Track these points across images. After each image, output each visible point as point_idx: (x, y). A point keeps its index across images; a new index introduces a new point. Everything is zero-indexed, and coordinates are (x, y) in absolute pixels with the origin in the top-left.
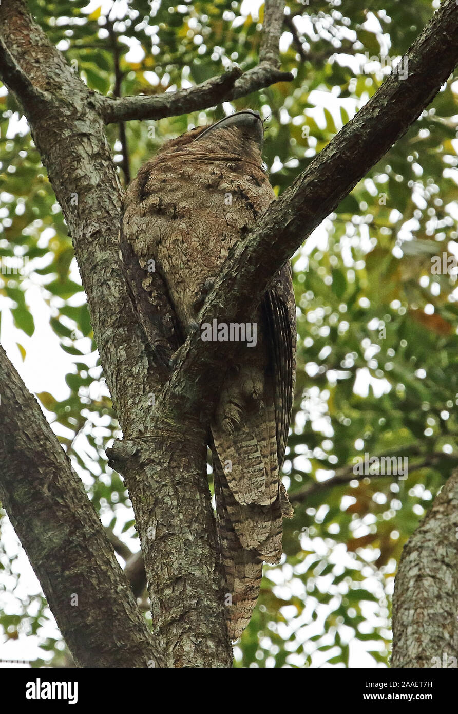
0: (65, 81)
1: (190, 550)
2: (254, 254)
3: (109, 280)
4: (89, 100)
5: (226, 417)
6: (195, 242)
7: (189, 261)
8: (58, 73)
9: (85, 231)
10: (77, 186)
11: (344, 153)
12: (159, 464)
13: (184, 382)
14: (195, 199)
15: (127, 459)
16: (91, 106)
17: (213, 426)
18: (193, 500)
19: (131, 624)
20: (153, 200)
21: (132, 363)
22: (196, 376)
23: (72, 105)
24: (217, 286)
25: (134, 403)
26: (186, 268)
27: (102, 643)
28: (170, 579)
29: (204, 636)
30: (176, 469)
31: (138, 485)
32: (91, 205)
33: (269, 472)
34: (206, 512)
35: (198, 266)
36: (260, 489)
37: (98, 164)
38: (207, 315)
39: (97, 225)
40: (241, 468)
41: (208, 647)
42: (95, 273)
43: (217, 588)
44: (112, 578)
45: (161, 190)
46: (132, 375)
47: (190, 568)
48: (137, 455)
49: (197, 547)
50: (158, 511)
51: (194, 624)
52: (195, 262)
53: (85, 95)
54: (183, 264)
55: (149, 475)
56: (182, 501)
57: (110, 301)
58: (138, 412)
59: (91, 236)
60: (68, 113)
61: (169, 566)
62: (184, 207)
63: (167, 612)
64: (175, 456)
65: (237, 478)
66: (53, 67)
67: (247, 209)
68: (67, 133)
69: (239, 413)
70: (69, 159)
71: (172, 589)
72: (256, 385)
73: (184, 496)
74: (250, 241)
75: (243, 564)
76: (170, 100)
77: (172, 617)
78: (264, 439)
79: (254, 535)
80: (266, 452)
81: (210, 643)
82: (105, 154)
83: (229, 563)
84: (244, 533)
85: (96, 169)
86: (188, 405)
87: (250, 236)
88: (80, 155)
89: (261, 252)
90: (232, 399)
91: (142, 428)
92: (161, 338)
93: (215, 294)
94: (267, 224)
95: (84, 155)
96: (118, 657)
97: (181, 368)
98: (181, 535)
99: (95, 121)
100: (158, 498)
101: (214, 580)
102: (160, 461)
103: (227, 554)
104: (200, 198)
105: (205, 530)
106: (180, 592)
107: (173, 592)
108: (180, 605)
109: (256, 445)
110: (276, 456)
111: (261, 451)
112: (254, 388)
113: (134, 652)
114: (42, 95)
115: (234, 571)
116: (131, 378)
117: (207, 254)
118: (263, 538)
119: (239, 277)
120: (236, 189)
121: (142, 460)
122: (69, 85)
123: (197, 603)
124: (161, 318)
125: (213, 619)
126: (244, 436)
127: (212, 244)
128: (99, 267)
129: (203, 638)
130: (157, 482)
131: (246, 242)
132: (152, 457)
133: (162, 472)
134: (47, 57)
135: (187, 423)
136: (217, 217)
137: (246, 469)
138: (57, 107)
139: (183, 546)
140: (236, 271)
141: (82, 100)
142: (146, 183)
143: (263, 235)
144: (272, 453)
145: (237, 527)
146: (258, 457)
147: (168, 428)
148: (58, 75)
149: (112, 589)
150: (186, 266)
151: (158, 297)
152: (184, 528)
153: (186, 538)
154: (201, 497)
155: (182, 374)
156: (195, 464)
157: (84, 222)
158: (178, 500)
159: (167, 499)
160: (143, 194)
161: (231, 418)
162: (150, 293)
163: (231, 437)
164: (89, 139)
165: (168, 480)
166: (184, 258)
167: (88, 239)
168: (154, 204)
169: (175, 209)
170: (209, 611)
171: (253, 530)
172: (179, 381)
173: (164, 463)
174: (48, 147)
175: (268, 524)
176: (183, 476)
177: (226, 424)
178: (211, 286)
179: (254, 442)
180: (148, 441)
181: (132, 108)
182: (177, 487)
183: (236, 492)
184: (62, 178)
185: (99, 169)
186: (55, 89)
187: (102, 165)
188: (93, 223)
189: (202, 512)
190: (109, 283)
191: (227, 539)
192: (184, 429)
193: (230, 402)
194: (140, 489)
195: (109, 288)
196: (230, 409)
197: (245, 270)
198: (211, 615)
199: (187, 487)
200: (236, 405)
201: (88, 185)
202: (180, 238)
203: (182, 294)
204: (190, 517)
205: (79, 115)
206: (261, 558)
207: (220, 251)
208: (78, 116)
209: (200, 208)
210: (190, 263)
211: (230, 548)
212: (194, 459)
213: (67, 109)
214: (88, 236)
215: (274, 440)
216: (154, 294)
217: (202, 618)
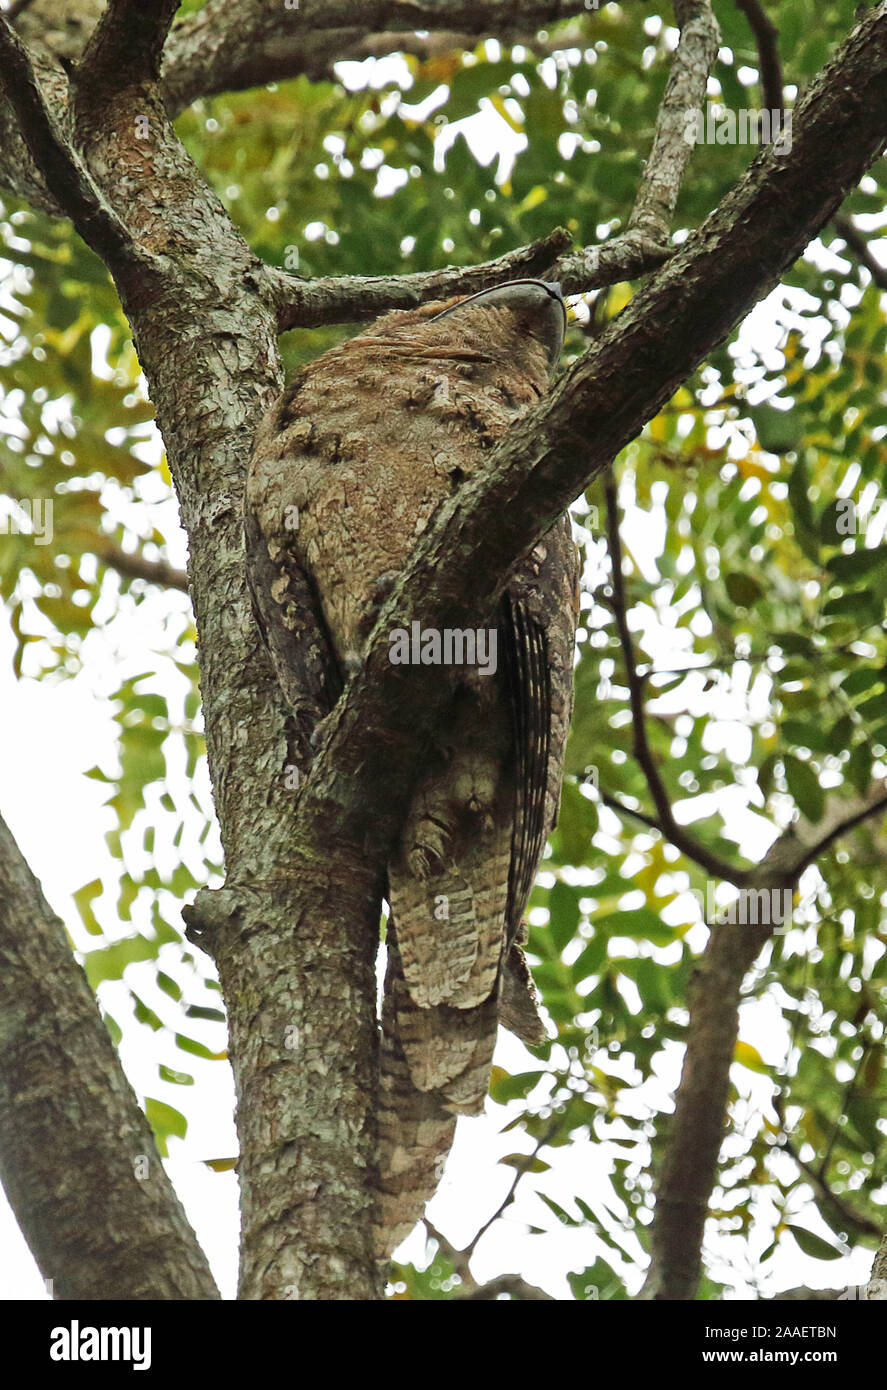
0: (204, 238)
1: (317, 1092)
2: (472, 522)
3: (235, 601)
4: (248, 275)
5: (417, 846)
6: (368, 504)
7: (353, 540)
8: (197, 225)
9: (206, 513)
10: (199, 431)
11: (649, 324)
12: (277, 931)
13: (334, 773)
14: (378, 426)
15: (220, 925)
16: (251, 286)
17: (393, 865)
18: (335, 1000)
19: (144, 1200)
20: (301, 428)
21: (257, 750)
22: (356, 763)
23: (211, 282)
24: (400, 586)
25: (247, 823)
26: (348, 554)
27: (85, 1236)
28: (274, 1145)
29: (325, 1250)
30: (308, 942)
31: (236, 973)
32: (221, 464)
33: (484, 946)
34: (359, 1023)
35: (369, 550)
36: (460, 979)
37: (246, 389)
38: (378, 641)
39: (228, 500)
40: (433, 940)
41: (329, 1270)
42: (213, 589)
43: (363, 1164)
44: (111, 1111)
45: (317, 409)
46: (253, 774)
47: (314, 1124)
48: (237, 915)
49: (333, 1085)
50: (266, 1019)
51: (309, 1227)
52: (365, 541)
53: (241, 266)
54: (344, 546)
55: (256, 954)
56: (313, 1002)
57: (232, 639)
58: (252, 839)
59: (214, 522)
60: (201, 296)
61: (274, 1120)
62: (356, 441)
63: (261, 1207)
64: (309, 918)
65: (423, 959)
66: (187, 214)
67: (481, 446)
68: (193, 332)
69: (442, 838)
70: (190, 381)
71: (274, 1164)
72: (477, 785)
73: (318, 991)
74: (465, 497)
75: (418, 1120)
76: (421, 286)
77: (270, 1217)
78: (486, 888)
79: (442, 1065)
80: (485, 911)
81: (337, 1264)
82: (264, 373)
83: (390, 1117)
84: (422, 1061)
85: (240, 399)
86: (340, 819)
87: (467, 488)
88: (213, 374)
89: (484, 517)
90: (431, 812)
91: (252, 865)
92: (304, 696)
93: (395, 601)
94: (498, 464)
95: (221, 373)
96: (116, 1263)
97: (328, 749)
98: (302, 1064)
99: (253, 313)
100: (268, 996)
101: (359, 1148)
102: (278, 927)
103: (389, 1102)
104: (389, 425)
105: (352, 1056)
106: (290, 1169)
107: (277, 1168)
108: (287, 1193)
109: (470, 899)
110: (502, 917)
111: (477, 909)
112: (473, 789)
113: (147, 1255)
114: (152, 261)
115: (397, 1134)
116: (252, 779)
117: (387, 527)
118: (457, 1069)
119: (440, 566)
120: (463, 410)
121: (246, 925)
122: (212, 248)
123: (319, 1190)
124: (303, 655)
125: (348, 1221)
126: (449, 883)
127: (399, 510)
128: (221, 579)
129: (322, 1253)
130: (269, 965)
131: (458, 499)
132: (265, 920)
133: (281, 947)
134: (178, 199)
135: (336, 854)
136: (416, 459)
137: (442, 942)
138: (178, 285)
139: (304, 1083)
140: (436, 556)
141: (234, 274)
142: (293, 397)
143: (489, 485)
144: (495, 913)
145: (410, 1050)
146: (469, 921)
147: (300, 863)
148: (194, 229)
149: (108, 1131)
150: (349, 550)
151: (299, 615)
152: (310, 1052)
153: (312, 1069)
154: (352, 996)
155: (330, 758)
156: (348, 932)
157: (206, 496)
158: (305, 998)
159: (285, 997)
160: (285, 419)
161: (426, 849)
162: (285, 606)
163: (423, 884)
164: (235, 344)
165: (292, 961)
166: (346, 536)
167: (207, 528)
168: (300, 436)
169: (338, 446)
170: (341, 1205)
171: (440, 1055)
172: (324, 774)
173: (286, 929)
174: (156, 359)
175: (471, 1045)
176: (319, 954)
177: (416, 859)
178: (390, 586)
179: (467, 893)
180: (260, 889)
181: (342, 299)
182: (307, 974)
183: (415, 985)
184: (175, 414)
185: (247, 400)
186: (183, 253)
187: (252, 392)
188: (221, 498)
189: (351, 1022)
190: (235, 605)
191: (393, 1074)
192: (330, 867)
193: (428, 817)
194: (237, 981)
195: (234, 616)
196: (425, 831)
197: (454, 553)
198: (343, 1213)
199: (327, 976)
200: (438, 823)
201: (221, 427)
202: (341, 497)
203: (341, 605)
204: (326, 1030)
205: (221, 299)
206: (449, 1108)
207: (415, 523)
208: (219, 302)
209: (387, 442)
210: (354, 545)
211: (396, 1091)
212: (347, 925)
213: (198, 288)
214: (209, 522)
215: (504, 889)
216: (291, 609)
217: (326, 1216)
